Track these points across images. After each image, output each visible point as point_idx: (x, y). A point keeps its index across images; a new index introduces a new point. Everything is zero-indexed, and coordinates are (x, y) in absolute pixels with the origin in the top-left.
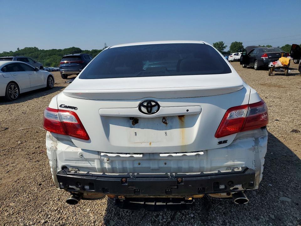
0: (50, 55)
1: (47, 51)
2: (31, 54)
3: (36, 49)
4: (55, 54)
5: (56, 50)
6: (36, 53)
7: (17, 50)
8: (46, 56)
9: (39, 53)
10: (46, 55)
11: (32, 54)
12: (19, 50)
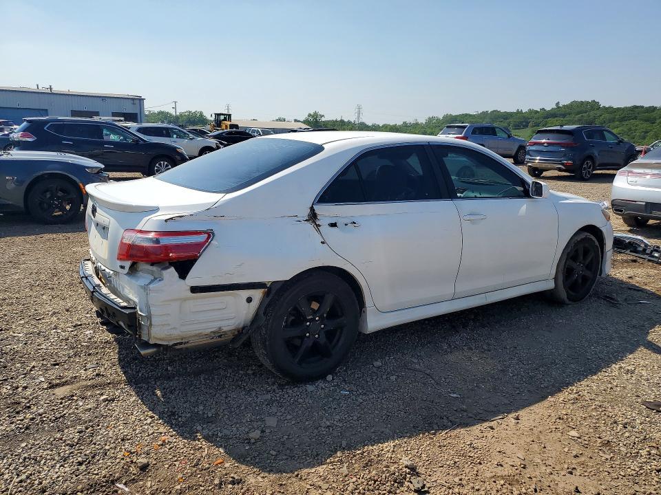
0: (622, 120)
1: (619, 109)
2: (580, 115)
3: (594, 105)
4: (635, 118)
5: (642, 107)
6: (592, 113)
7: (555, 107)
8: (612, 120)
9: (599, 113)
10: (615, 118)
11: (582, 116)
12: (559, 107)
